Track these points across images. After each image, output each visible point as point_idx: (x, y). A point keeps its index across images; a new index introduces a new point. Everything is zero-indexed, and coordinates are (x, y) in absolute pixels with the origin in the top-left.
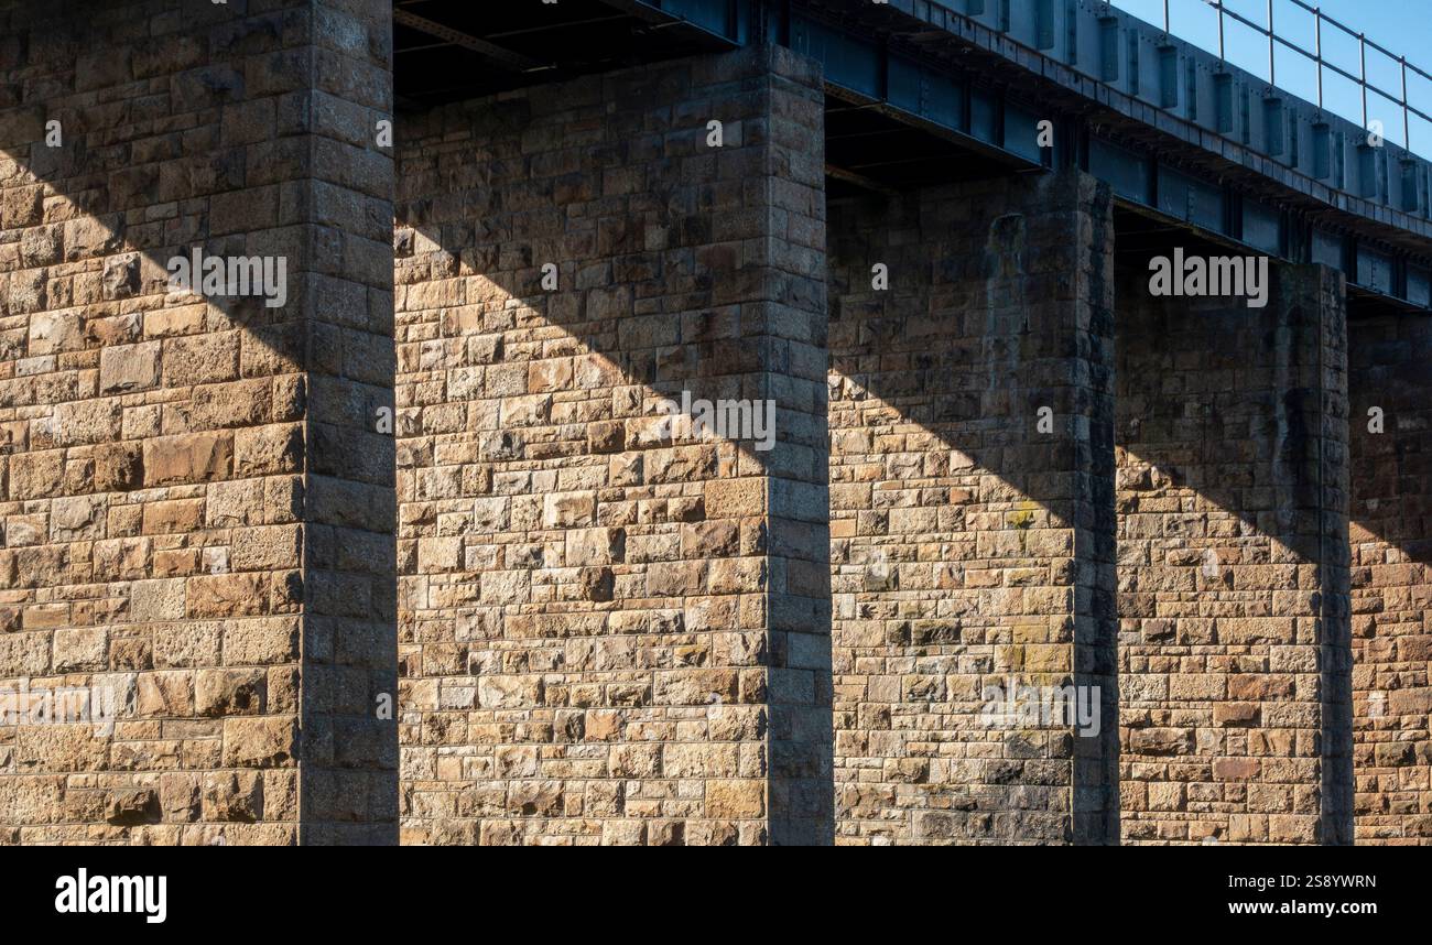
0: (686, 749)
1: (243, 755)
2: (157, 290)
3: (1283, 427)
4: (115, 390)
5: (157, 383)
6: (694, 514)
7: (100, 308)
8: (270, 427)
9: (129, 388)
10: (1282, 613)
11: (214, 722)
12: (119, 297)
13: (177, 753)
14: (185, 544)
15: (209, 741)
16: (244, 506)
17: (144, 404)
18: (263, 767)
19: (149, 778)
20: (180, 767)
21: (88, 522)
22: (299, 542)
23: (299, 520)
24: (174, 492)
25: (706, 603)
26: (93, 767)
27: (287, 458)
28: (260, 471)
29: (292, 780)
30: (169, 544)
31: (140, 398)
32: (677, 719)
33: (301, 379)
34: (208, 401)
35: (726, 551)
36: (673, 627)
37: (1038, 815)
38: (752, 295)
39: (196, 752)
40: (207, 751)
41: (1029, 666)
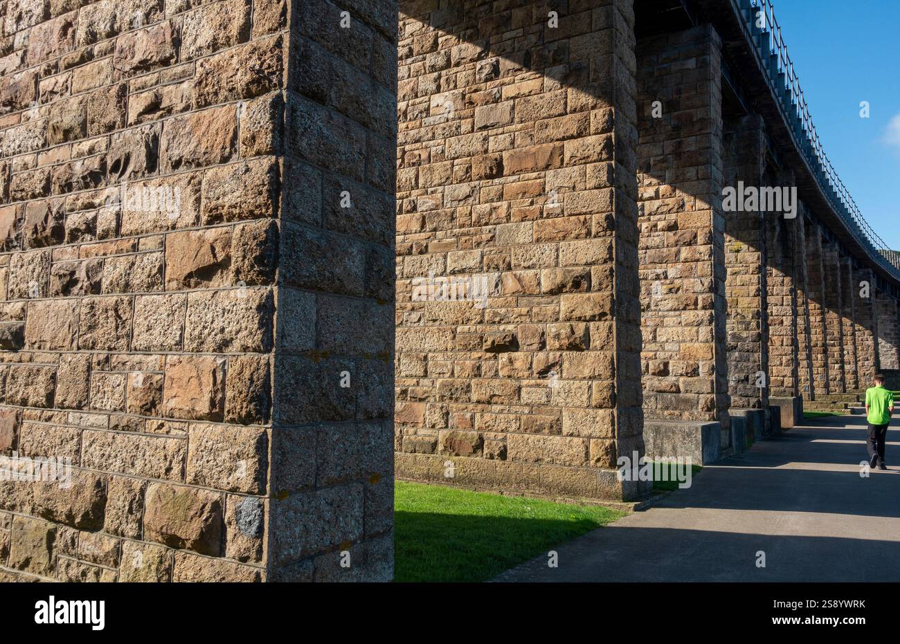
0: (669, 330)
1: (577, 314)
2: (510, 75)
3: (778, 229)
4: (485, 127)
5: (512, 121)
6: (673, 227)
7: (474, 87)
8: (589, 138)
9: (493, 126)
10: (777, 295)
11: (554, 297)
12: (486, 80)
13: (529, 313)
14: (532, 204)
15: (551, 308)
16: (573, 180)
17: (503, 133)
18: (589, 321)
19: (510, 327)
20: (531, 321)
21: (469, 196)
22: (611, 197)
23: (611, 186)
24: (524, 177)
25: (679, 266)
26: (473, 322)
27: (604, 152)
28: (584, 161)
29: (610, 328)
30: (522, 204)
31: (500, 130)
32: (664, 317)
33: (610, 110)
34: (546, 128)
35: (691, 243)
36: (662, 276)
37: (745, 364)
38: (703, 132)
39: (543, 313)
40: (550, 313)
41: (739, 306)
